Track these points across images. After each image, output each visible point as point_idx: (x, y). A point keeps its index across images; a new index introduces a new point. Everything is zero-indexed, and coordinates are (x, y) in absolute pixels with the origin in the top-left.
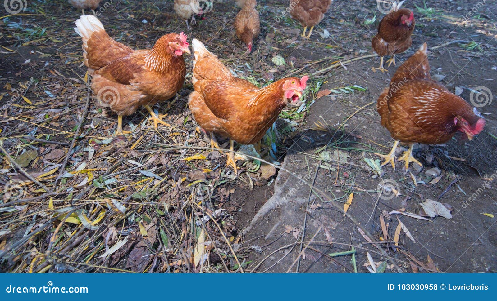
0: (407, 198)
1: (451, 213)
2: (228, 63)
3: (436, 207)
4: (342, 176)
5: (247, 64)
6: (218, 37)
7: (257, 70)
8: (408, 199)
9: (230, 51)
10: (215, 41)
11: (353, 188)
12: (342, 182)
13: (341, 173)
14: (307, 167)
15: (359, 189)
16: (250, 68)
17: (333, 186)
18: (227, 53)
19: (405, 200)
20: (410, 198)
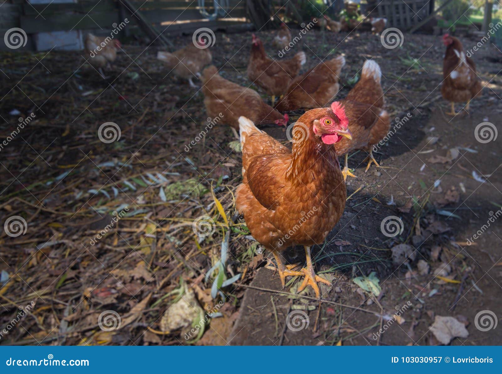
0: (413, 324)
1: (467, 327)
2: (157, 162)
3: (449, 324)
4: (325, 315)
5: (188, 160)
6: (143, 123)
7: (204, 167)
8: (415, 326)
9: (163, 142)
10: (137, 130)
11: (341, 331)
12: (326, 326)
13: (324, 311)
14: (273, 315)
15: (349, 330)
16: (193, 164)
17: (311, 339)
18: (157, 146)
19: (411, 328)
20: (417, 322)
